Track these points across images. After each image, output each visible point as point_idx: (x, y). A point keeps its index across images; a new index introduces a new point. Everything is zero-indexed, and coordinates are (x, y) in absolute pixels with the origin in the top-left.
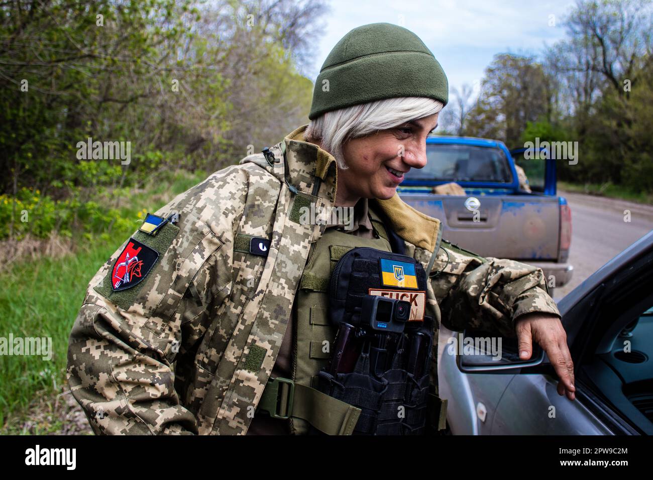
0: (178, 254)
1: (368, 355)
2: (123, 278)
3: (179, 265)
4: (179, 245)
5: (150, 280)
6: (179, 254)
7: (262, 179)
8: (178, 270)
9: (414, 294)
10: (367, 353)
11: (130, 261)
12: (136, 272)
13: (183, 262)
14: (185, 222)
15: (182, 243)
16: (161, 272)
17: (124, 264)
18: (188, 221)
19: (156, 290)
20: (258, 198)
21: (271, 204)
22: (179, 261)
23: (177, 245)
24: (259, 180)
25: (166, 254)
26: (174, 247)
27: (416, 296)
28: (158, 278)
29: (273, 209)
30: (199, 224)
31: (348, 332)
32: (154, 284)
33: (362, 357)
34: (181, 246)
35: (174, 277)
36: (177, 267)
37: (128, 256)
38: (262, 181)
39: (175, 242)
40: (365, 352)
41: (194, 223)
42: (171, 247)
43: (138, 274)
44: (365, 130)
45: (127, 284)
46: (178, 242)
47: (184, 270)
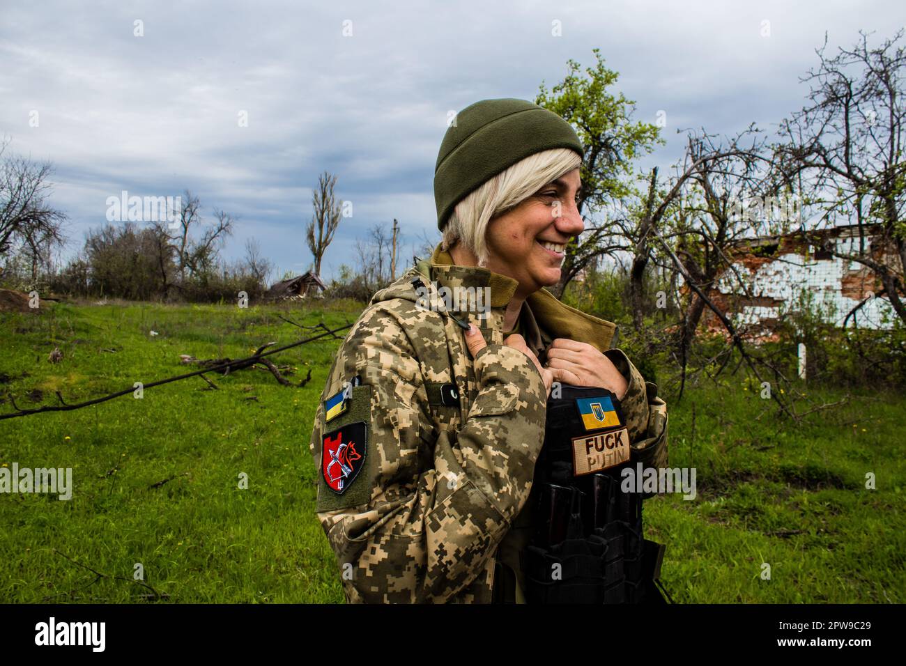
0: (385, 409)
1: (579, 514)
2: (342, 474)
3: (394, 419)
4: (379, 400)
5: (372, 455)
6: (386, 407)
7: (419, 318)
8: (397, 424)
9: (618, 432)
10: (577, 513)
11: (337, 454)
12: (353, 457)
13: (396, 413)
14: (368, 376)
15: (381, 396)
16: (379, 439)
17: (333, 462)
18: (370, 374)
19: (387, 460)
20: (425, 339)
21: (441, 343)
22: (391, 414)
23: (377, 402)
24: (416, 320)
25: (372, 420)
26: (375, 407)
27: (620, 433)
28: (380, 447)
29: (446, 347)
30: (385, 373)
31: (554, 495)
32: (379, 456)
33: (573, 520)
34: (382, 400)
35: (396, 435)
36: (393, 423)
37: (331, 452)
38: (420, 321)
39: (372, 401)
40: (575, 512)
41: (379, 374)
42: (373, 408)
43: (356, 457)
44: (506, 202)
45: (351, 475)
46: (376, 398)
47: (404, 420)
